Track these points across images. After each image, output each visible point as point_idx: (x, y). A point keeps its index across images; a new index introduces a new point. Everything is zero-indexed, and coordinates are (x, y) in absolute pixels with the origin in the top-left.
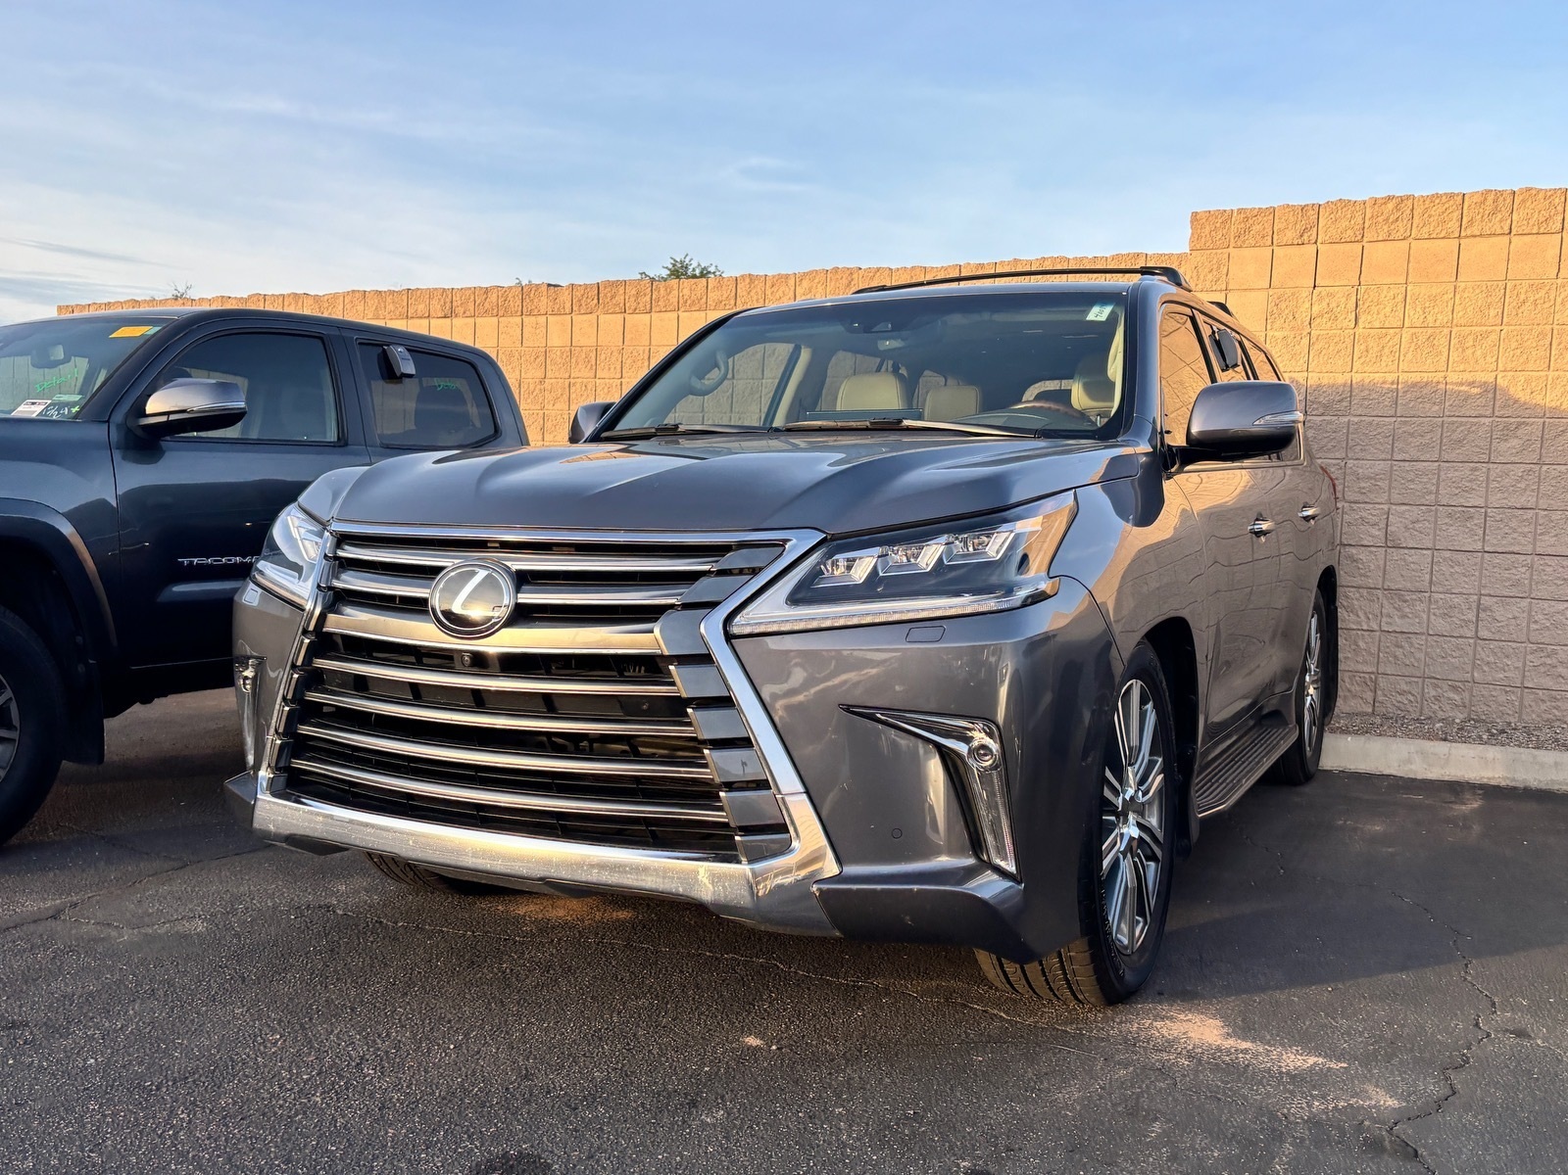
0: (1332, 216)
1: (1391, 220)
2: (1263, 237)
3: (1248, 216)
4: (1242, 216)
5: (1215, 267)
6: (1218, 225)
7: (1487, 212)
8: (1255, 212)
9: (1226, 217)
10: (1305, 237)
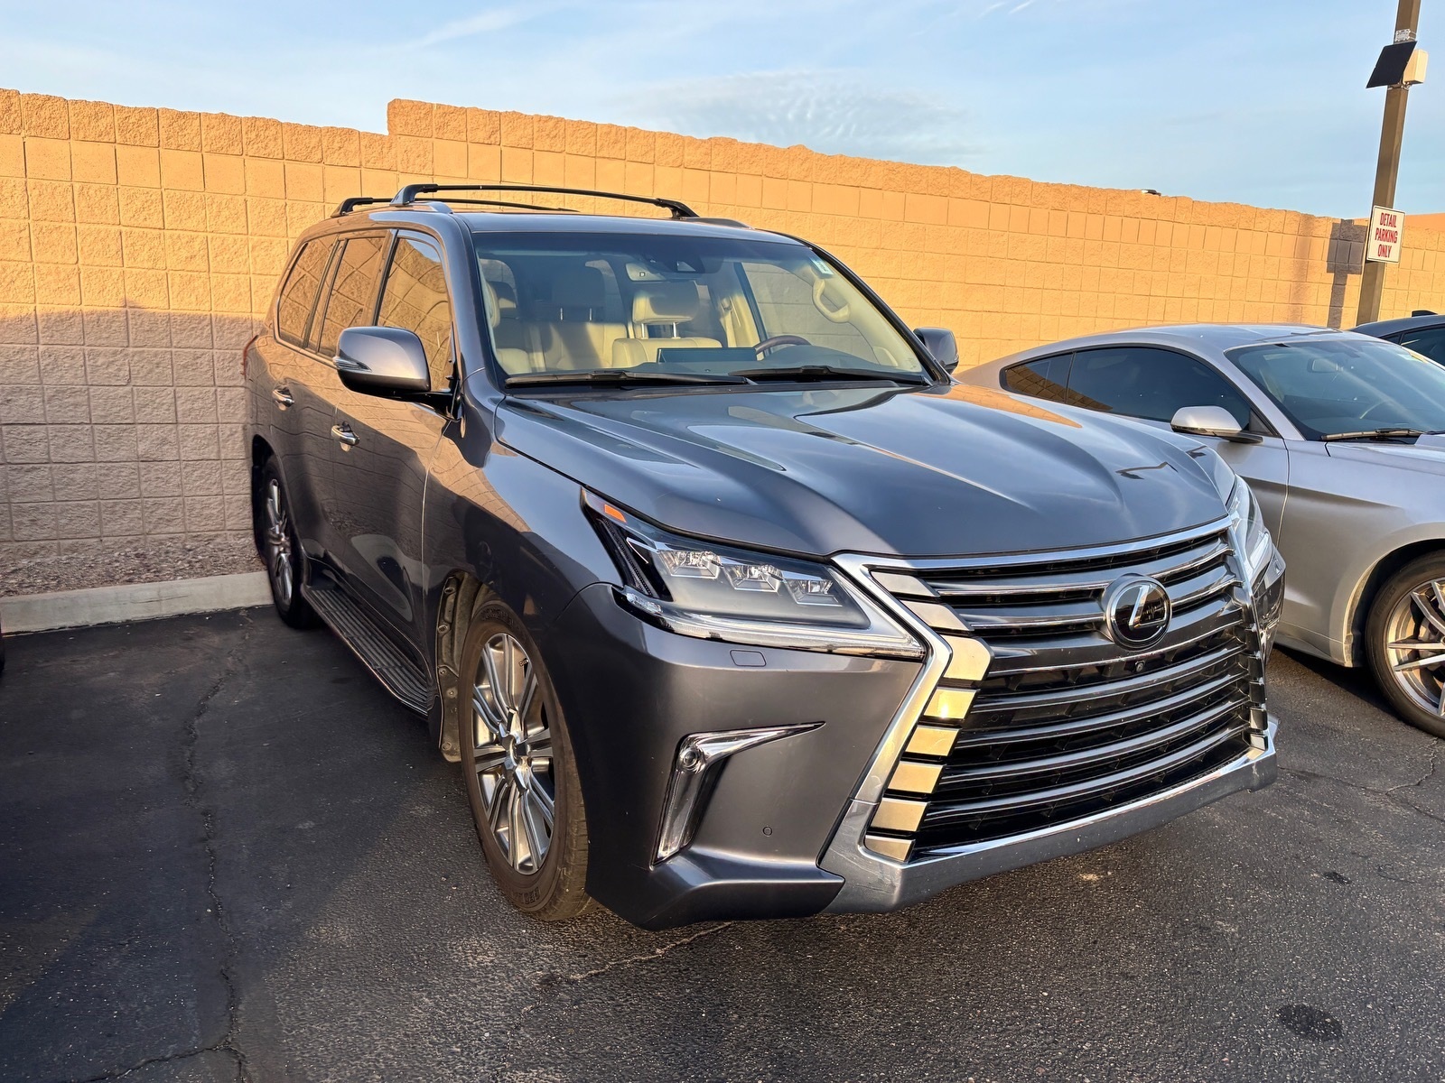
0: (510, 124)
1: (551, 136)
2: (459, 133)
3: (448, 112)
4: (441, 111)
5: (422, 153)
6: (422, 115)
7: (612, 141)
8: (452, 110)
9: (427, 109)
10: (492, 138)
